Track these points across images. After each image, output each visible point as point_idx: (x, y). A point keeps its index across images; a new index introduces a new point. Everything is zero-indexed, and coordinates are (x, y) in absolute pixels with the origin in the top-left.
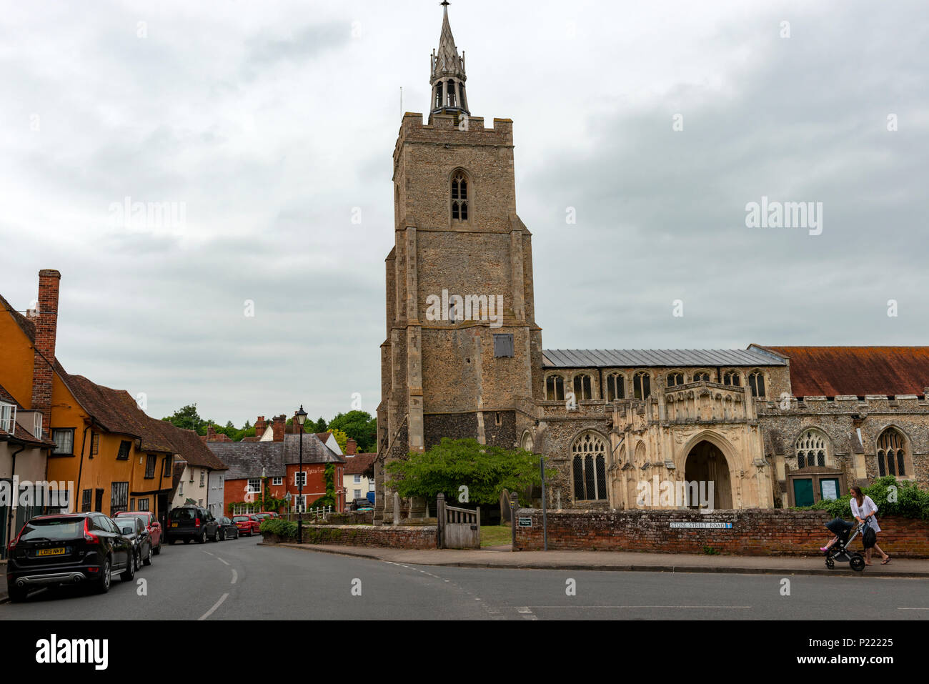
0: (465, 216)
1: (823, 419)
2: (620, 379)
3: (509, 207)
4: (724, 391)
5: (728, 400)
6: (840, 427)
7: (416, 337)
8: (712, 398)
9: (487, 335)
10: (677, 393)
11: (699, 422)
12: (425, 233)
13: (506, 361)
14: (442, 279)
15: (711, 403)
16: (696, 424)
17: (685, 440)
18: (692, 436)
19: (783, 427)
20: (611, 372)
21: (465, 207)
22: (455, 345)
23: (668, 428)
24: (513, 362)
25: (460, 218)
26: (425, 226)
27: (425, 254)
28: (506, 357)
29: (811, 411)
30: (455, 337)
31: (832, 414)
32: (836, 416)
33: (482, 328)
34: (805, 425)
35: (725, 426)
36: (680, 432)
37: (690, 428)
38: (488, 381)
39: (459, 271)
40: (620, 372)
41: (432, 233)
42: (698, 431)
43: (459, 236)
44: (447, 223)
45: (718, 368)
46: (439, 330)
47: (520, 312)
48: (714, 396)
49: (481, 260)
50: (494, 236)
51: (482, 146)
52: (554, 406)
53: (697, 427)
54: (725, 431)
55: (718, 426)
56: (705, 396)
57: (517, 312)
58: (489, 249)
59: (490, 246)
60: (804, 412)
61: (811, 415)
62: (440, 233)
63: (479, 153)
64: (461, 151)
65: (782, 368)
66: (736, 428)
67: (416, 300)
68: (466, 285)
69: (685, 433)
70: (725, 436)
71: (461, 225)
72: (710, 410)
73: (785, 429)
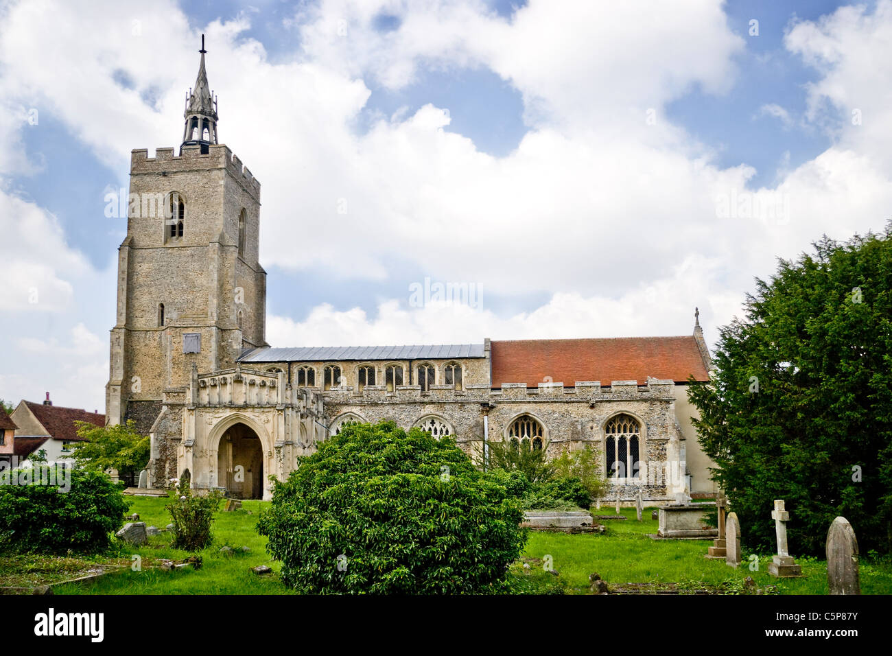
0: (181, 234)
1: (447, 407)
2: (311, 373)
3: (217, 222)
4: (259, 377)
5: (263, 385)
6: (466, 415)
7: (119, 337)
8: (246, 384)
9: (178, 334)
10: (210, 378)
11: (232, 406)
12: (141, 250)
13: (193, 357)
14: (153, 289)
15: (243, 388)
16: (225, 407)
17: (215, 422)
18: (221, 418)
19: (401, 414)
20: (302, 365)
21: (181, 226)
22: (160, 344)
23: (193, 410)
24: (200, 357)
25: (177, 236)
26: (142, 244)
27: (140, 268)
28: (193, 353)
29: (435, 399)
30: (160, 338)
31: (456, 402)
32: (462, 404)
33: (174, 329)
34: (425, 413)
35: (257, 410)
36: (211, 414)
37: (221, 411)
38: (177, 373)
39: (168, 281)
40: (310, 365)
41: (148, 250)
42: (228, 413)
43: (170, 251)
44: (161, 241)
45: (411, 361)
46: (147, 331)
47: (212, 313)
48: (248, 382)
49: (187, 271)
50: (200, 249)
51: (196, 171)
52: (175, 393)
53: (228, 410)
54: (257, 415)
55: (249, 410)
56: (238, 381)
57: (209, 314)
58: (195, 261)
59: (196, 257)
60: (426, 400)
61: (433, 403)
62: (154, 250)
63: (193, 177)
64: (179, 177)
65: (481, 360)
66: (268, 412)
67: (125, 307)
68: (174, 292)
69: (217, 415)
70: (256, 419)
71: (175, 242)
72: (242, 394)
73: (403, 416)
